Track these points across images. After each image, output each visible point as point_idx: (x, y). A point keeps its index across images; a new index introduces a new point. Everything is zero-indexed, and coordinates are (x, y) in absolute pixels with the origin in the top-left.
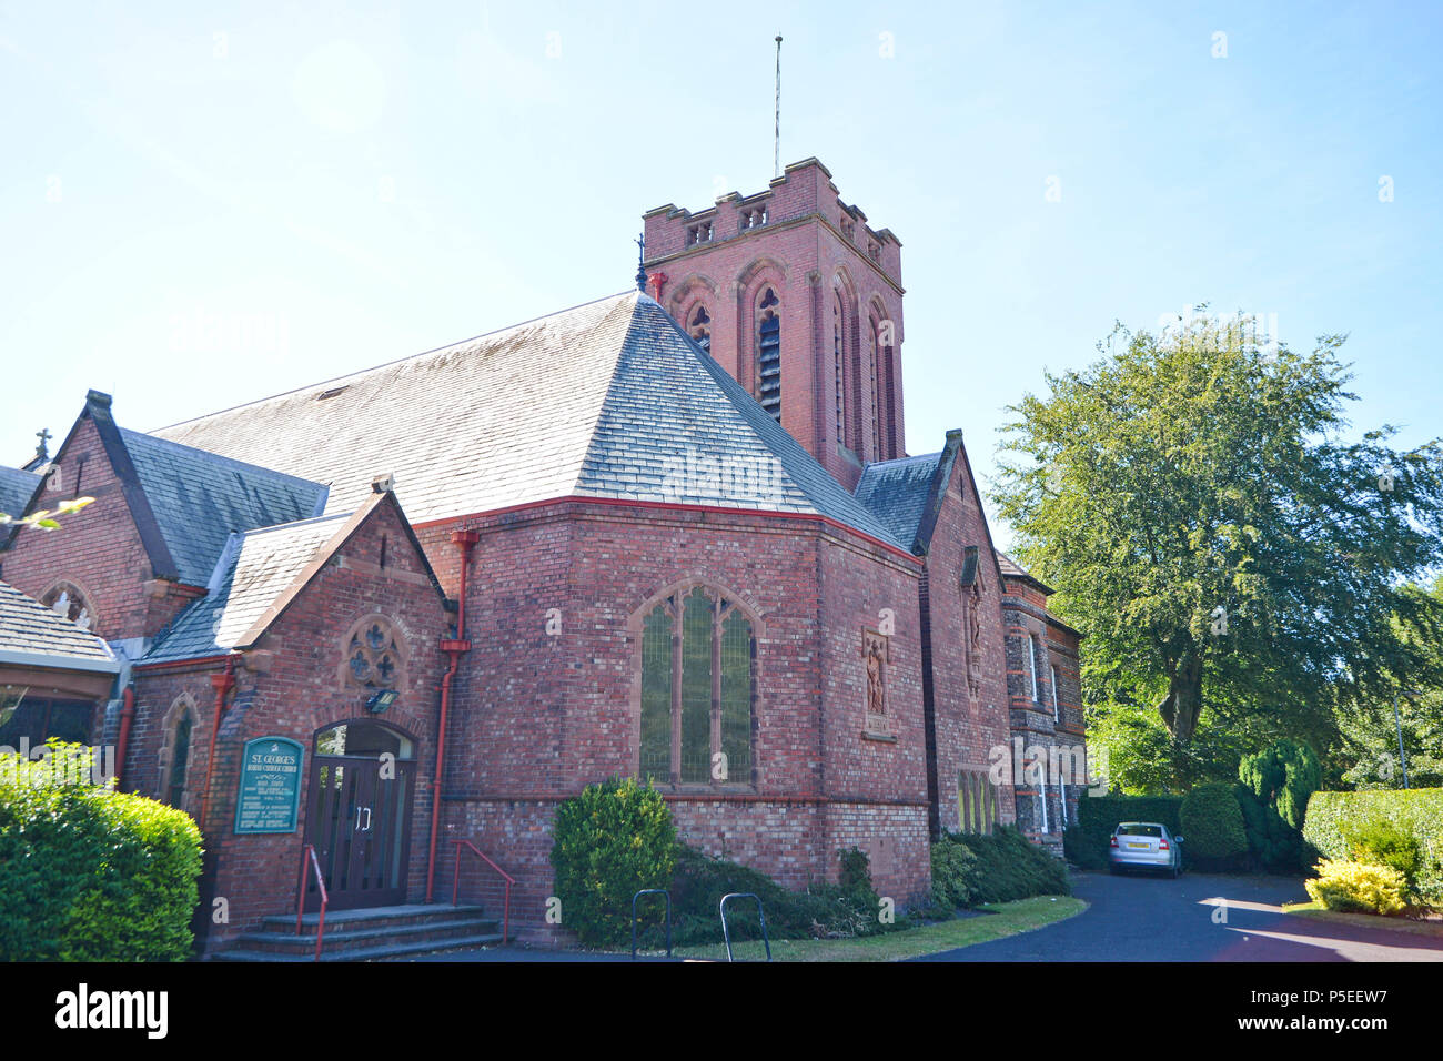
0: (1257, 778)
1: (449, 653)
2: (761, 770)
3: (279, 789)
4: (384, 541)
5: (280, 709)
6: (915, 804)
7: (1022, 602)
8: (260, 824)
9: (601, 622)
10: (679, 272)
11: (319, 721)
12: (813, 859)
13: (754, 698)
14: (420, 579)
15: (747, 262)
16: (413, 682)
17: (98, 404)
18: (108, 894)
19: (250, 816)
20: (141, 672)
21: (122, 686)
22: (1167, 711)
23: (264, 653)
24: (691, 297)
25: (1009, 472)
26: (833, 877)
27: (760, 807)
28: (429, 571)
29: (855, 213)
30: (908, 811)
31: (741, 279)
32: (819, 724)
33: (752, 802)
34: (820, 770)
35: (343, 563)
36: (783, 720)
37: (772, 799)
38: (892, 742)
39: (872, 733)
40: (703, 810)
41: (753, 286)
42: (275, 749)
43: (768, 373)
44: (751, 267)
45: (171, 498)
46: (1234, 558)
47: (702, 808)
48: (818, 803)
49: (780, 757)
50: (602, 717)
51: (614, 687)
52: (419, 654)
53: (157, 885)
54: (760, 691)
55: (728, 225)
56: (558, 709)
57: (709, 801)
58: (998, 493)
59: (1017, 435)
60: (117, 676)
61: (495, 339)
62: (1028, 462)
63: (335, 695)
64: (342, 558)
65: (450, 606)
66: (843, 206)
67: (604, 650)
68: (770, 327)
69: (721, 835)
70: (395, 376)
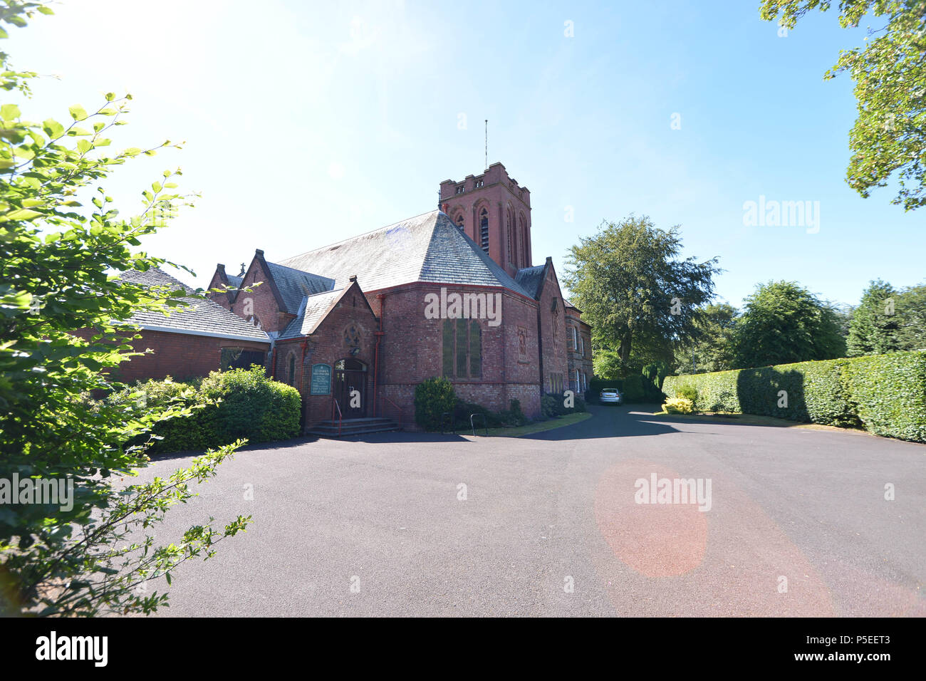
0: (648, 373)
1: (377, 336)
2: (483, 373)
3: (324, 381)
4: (354, 298)
5: (323, 355)
6: (535, 384)
7: (572, 316)
8: (319, 392)
10: (454, 203)
11: (335, 358)
12: (501, 403)
13: (481, 350)
14: (367, 311)
15: (476, 199)
16: (366, 345)
17: (259, 254)
18: (274, 413)
19: (316, 389)
20: (277, 342)
21: (272, 347)
22: (619, 352)
23: (316, 336)
24: (457, 212)
25: (567, 272)
26: (508, 407)
27: (484, 386)
28: (370, 308)
29: (514, 182)
30: (533, 386)
31: (475, 205)
32: (503, 358)
33: (481, 384)
34: (504, 373)
35: (341, 306)
36: (491, 357)
37: (488, 383)
38: (528, 364)
39: (521, 361)
40: (465, 387)
41: (479, 207)
42: (322, 368)
43: (484, 238)
44: (477, 201)
45: (284, 285)
46: (643, 300)
48: (503, 384)
49: (490, 369)
50: (430, 356)
51: (433, 346)
52: (367, 336)
53: (288, 410)
54: (483, 347)
55: (470, 186)
56: (415, 354)
57: (466, 384)
58: (564, 279)
59: (570, 259)
60: (270, 344)
61: (389, 228)
62: (574, 268)
63: (341, 350)
64: (341, 304)
65: (377, 320)
66: (510, 179)
67: (430, 334)
68: (485, 222)
69: (471, 395)
70: (356, 242)
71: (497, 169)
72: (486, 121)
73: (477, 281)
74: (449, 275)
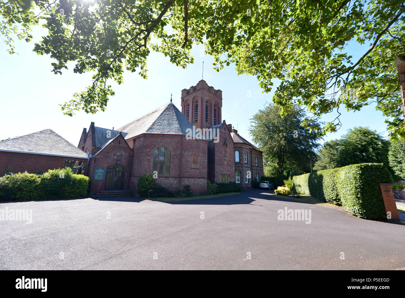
0: (286, 174)
1: (131, 156)
2: (171, 173)
3: (101, 174)
4: (120, 141)
5: (101, 164)
6: (204, 178)
7: (243, 147)
8: (98, 179)
9: (147, 151)
10: (185, 99)
11: (108, 165)
12: (178, 186)
13: (170, 162)
14: (126, 146)
15: (193, 96)
16: (125, 160)
17: (93, 124)
18: (72, 186)
19: (96, 178)
20: (91, 159)
21: (88, 160)
22: (278, 163)
23: (99, 156)
24: (187, 102)
25: (252, 126)
26: (182, 189)
27: (170, 178)
28: (128, 145)
29: (212, 87)
30: (202, 179)
31: (193, 99)
32: (180, 166)
33: (169, 178)
34: (180, 173)
35: (112, 144)
36: (174, 165)
37: (172, 177)
38: (198, 169)
39: (192, 167)
40: (161, 179)
41: (195, 100)
42: (100, 169)
43: (196, 113)
44: (194, 97)
45: (100, 136)
47: (161, 178)
48: (179, 178)
49: (174, 171)
50: (147, 165)
51: (149, 161)
52: (126, 156)
53: (79, 186)
54: (171, 161)
55: (191, 91)
56: (141, 164)
57: (162, 177)
58: (250, 129)
59: (252, 120)
62: (254, 124)
63: (111, 162)
64: (112, 143)
65: (131, 149)
66: (209, 86)
67: (148, 155)
68: (197, 106)
69: (164, 182)
70: (144, 117)
71: (202, 83)
72: (203, 62)
73: (171, 132)
74: (159, 130)
